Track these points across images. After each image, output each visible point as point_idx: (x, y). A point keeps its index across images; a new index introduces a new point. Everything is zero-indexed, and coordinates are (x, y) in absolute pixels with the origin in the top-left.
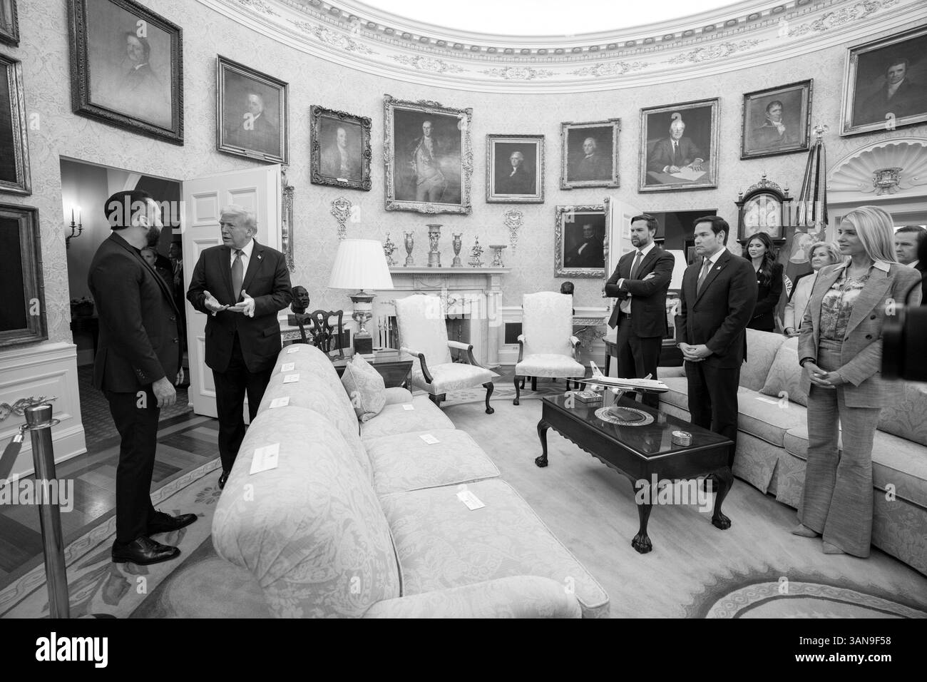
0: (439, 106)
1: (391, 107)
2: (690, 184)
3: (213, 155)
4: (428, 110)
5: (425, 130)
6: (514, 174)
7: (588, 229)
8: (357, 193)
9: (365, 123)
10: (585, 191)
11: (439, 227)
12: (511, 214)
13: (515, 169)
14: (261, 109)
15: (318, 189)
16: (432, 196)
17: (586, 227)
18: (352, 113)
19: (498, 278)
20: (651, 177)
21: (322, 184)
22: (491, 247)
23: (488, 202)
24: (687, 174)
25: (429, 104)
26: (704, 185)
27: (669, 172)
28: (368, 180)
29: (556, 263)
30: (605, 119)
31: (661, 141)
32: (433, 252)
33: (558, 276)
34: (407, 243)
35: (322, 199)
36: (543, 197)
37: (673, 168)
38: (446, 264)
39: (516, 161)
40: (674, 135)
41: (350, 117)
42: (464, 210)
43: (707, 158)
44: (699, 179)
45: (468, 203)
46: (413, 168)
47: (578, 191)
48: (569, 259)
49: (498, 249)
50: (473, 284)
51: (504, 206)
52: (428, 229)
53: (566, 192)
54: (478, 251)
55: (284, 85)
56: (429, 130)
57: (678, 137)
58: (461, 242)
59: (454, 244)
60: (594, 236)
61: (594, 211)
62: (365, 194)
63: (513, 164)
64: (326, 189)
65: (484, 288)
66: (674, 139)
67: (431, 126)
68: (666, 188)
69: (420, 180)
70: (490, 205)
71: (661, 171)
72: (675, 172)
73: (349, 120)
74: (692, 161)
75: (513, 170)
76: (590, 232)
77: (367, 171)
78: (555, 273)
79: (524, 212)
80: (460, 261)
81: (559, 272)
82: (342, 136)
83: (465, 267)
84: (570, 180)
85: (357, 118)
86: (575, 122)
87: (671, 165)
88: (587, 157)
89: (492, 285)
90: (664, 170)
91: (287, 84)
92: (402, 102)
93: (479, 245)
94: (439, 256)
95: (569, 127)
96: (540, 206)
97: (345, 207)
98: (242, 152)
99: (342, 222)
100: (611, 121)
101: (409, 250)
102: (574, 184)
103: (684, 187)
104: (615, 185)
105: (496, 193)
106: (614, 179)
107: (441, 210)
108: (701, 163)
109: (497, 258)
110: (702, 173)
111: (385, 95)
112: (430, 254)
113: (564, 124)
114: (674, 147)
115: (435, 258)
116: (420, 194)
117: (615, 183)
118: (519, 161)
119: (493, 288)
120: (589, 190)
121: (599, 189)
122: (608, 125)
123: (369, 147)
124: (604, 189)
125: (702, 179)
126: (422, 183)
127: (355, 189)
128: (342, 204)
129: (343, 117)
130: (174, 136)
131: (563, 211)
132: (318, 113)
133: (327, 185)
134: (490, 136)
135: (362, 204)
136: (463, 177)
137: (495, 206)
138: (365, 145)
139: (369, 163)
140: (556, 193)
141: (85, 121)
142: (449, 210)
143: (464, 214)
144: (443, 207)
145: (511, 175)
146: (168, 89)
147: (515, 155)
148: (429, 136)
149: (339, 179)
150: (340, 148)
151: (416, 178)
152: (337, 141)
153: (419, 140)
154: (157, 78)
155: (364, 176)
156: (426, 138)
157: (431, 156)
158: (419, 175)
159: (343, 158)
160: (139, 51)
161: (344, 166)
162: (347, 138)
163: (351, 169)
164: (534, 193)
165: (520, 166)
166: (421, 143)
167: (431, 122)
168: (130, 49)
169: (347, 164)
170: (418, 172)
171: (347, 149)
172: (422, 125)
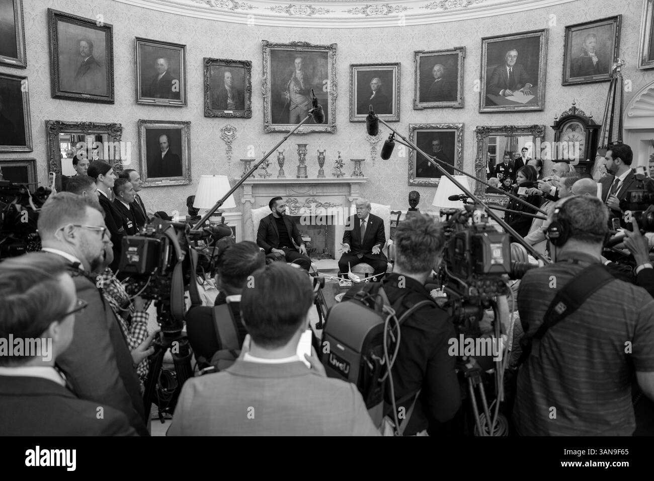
0: (307, 45)
1: (268, 49)
2: (521, 106)
3: (134, 107)
4: (299, 49)
5: (296, 65)
6: (374, 97)
7: (437, 145)
8: (241, 121)
9: (247, 65)
10: (435, 111)
11: (305, 145)
13: (374, 92)
14: (166, 68)
15: (209, 120)
16: (302, 119)
17: (435, 143)
18: (234, 59)
19: (357, 186)
20: (489, 98)
21: (214, 117)
22: (352, 160)
23: (351, 122)
24: (519, 97)
25: (299, 44)
26: (533, 108)
27: (504, 95)
28: (250, 110)
29: (409, 174)
30: (452, 48)
31: (497, 67)
32: (301, 166)
33: (411, 185)
34: (279, 159)
35: (213, 127)
36: (398, 116)
37: (508, 91)
38: (313, 175)
39: (375, 86)
40: (509, 62)
41: (234, 62)
42: (329, 129)
43: (535, 84)
44: (528, 103)
45: (333, 123)
46: (286, 97)
47: (429, 110)
48: (420, 170)
49: (358, 162)
50: (337, 191)
52: (297, 147)
53: (419, 112)
54: (340, 164)
55: (183, 47)
56: (300, 65)
57: (513, 64)
58: (324, 157)
59: (319, 158)
60: (442, 151)
61: (440, 129)
62: (247, 121)
63: (373, 89)
64: (216, 120)
65: (347, 194)
66: (509, 66)
67: (302, 62)
68: (501, 109)
69: (293, 106)
70: (353, 124)
71: (497, 94)
72: (509, 95)
73: (234, 65)
74: (523, 86)
75: (372, 94)
76: (438, 147)
77: (248, 103)
78: (409, 182)
79: (382, 129)
80: (323, 173)
81: (411, 181)
82: (228, 78)
83: (329, 177)
84: (422, 101)
85: (240, 62)
86: (426, 50)
87: (506, 89)
88: (436, 81)
89: (352, 192)
90: (501, 93)
91: (185, 46)
92: (276, 45)
93: (342, 158)
94: (306, 170)
95: (421, 55)
96: (395, 124)
97: (231, 133)
98: (153, 101)
99: (229, 143)
100: (456, 49)
101: (281, 164)
102: (425, 104)
103: (516, 109)
104: (459, 106)
105: (358, 114)
106: (459, 100)
107: (309, 130)
108: (530, 88)
109: (357, 169)
110: (531, 97)
111: (263, 41)
112: (299, 167)
113: (416, 53)
114: (508, 72)
115: (302, 171)
116: (293, 117)
117: (459, 104)
118: (378, 86)
119: (352, 195)
120: (438, 110)
121: (447, 110)
122: (454, 53)
123: (250, 83)
124: (451, 109)
125: (531, 103)
126: (295, 108)
127: (240, 117)
128: (229, 130)
129: (228, 63)
130: (108, 99)
131: (414, 129)
132: (209, 63)
133: (217, 117)
134: (352, 66)
135: (245, 129)
136: (330, 101)
137: (358, 124)
138: (247, 82)
139: (250, 96)
140: (410, 112)
141: (58, 101)
142: (317, 130)
143: (329, 132)
144: (312, 127)
145: (371, 98)
146: (104, 69)
147: (374, 81)
148: (300, 70)
149: (226, 112)
150: (226, 86)
151: (289, 105)
152: (224, 82)
153: (292, 74)
154: (98, 64)
155: (246, 107)
156: (298, 72)
157: (302, 86)
158: (292, 103)
159: (229, 95)
160: (87, 49)
161: (230, 101)
162: (232, 78)
163: (236, 102)
164: (391, 113)
165: (379, 90)
166: (293, 76)
167: (302, 58)
168: (81, 49)
169: (233, 98)
170: (291, 100)
171: (232, 87)
172: (294, 61)
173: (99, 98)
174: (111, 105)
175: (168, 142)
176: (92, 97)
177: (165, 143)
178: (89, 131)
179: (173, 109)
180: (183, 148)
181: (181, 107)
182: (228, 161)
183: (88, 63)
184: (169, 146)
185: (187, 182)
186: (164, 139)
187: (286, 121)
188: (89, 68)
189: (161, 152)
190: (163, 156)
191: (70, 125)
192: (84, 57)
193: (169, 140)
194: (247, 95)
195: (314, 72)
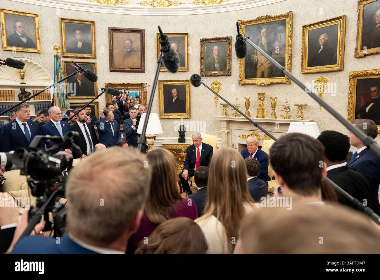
0: (269, 17)
4: (263, 21)
5: (262, 34)
6: (321, 51)
7: (375, 91)
8: (224, 78)
9: (228, 39)
11: (264, 94)
12: (319, 81)
13: (322, 47)
15: (204, 78)
16: (266, 74)
17: (373, 89)
18: (219, 36)
21: (205, 76)
22: (296, 105)
23: (303, 74)
25: (263, 18)
28: (230, 70)
34: (246, 104)
36: (342, 66)
39: (323, 41)
41: (220, 39)
42: (285, 81)
46: (255, 59)
48: (359, 116)
49: (300, 107)
51: (315, 75)
52: (257, 95)
55: (187, 34)
56: (265, 33)
58: (276, 102)
59: (272, 104)
61: (377, 75)
62: (229, 78)
63: (321, 44)
64: (209, 78)
67: (266, 31)
69: (259, 65)
70: (305, 76)
73: (219, 41)
75: (320, 48)
77: (229, 65)
79: (328, 78)
80: (276, 115)
82: (216, 50)
85: (223, 38)
88: (377, 26)
91: (188, 33)
94: (263, 112)
95: (364, 3)
96: (340, 73)
97: (218, 86)
101: (248, 107)
105: (308, 66)
107: (270, 82)
109: (300, 113)
111: (238, 20)
112: (258, 110)
113: (360, 2)
115: (261, 112)
116: (259, 74)
118: (325, 41)
126: (260, 66)
127: (223, 75)
128: (216, 84)
129: (216, 40)
130: (141, 69)
131: (354, 77)
132: (204, 41)
133: (207, 76)
134: (304, 27)
135: (227, 83)
136: (287, 59)
137: (309, 75)
138: (228, 51)
139: (230, 60)
140: (353, 61)
141: (113, 73)
142: (275, 82)
143: (284, 83)
144: (271, 80)
145: (319, 52)
146: (139, 54)
147: (322, 37)
148: (265, 37)
149: (213, 72)
150: (214, 56)
151: (256, 64)
152: (213, 53)
153: (258, 42)
154: (135, 51)
155: (228, 68)
156: (263, 39)
157: (266, 49)
158: (258, 63)
159: (216, 61)
160: (129, 45)
161: (216, 65)
162: (219, 50)
163: (221, 66)
164: (336, 64)
165: (326, 44)
166: (260, 42)
167: (266, 28)
168: (126, 45)
169: (219, 63)
170: (258, 61)
171: (218, 56)
172: (261, 31)
173: (135, 70)
174: (143, 73)
175: (177, 92)
176: (131, 69)
177: (175, 93)
178: (129, 88)
179: (181, 73)
180: (186, 96)
181: (186, 71)
182: (216, 104)
183: (130, 51)
184: (178, 94)
185: (188, 117)
186: (174, 91)
187: (254, 76)
188: (130, 54)
189: (173, 98)
190: (173, 101)
191: (117, 85)
192: (128, 49)
193: (178, 92)
194: (228, 61)
195: (275, 37)
